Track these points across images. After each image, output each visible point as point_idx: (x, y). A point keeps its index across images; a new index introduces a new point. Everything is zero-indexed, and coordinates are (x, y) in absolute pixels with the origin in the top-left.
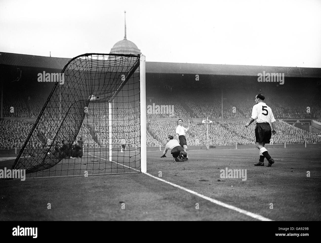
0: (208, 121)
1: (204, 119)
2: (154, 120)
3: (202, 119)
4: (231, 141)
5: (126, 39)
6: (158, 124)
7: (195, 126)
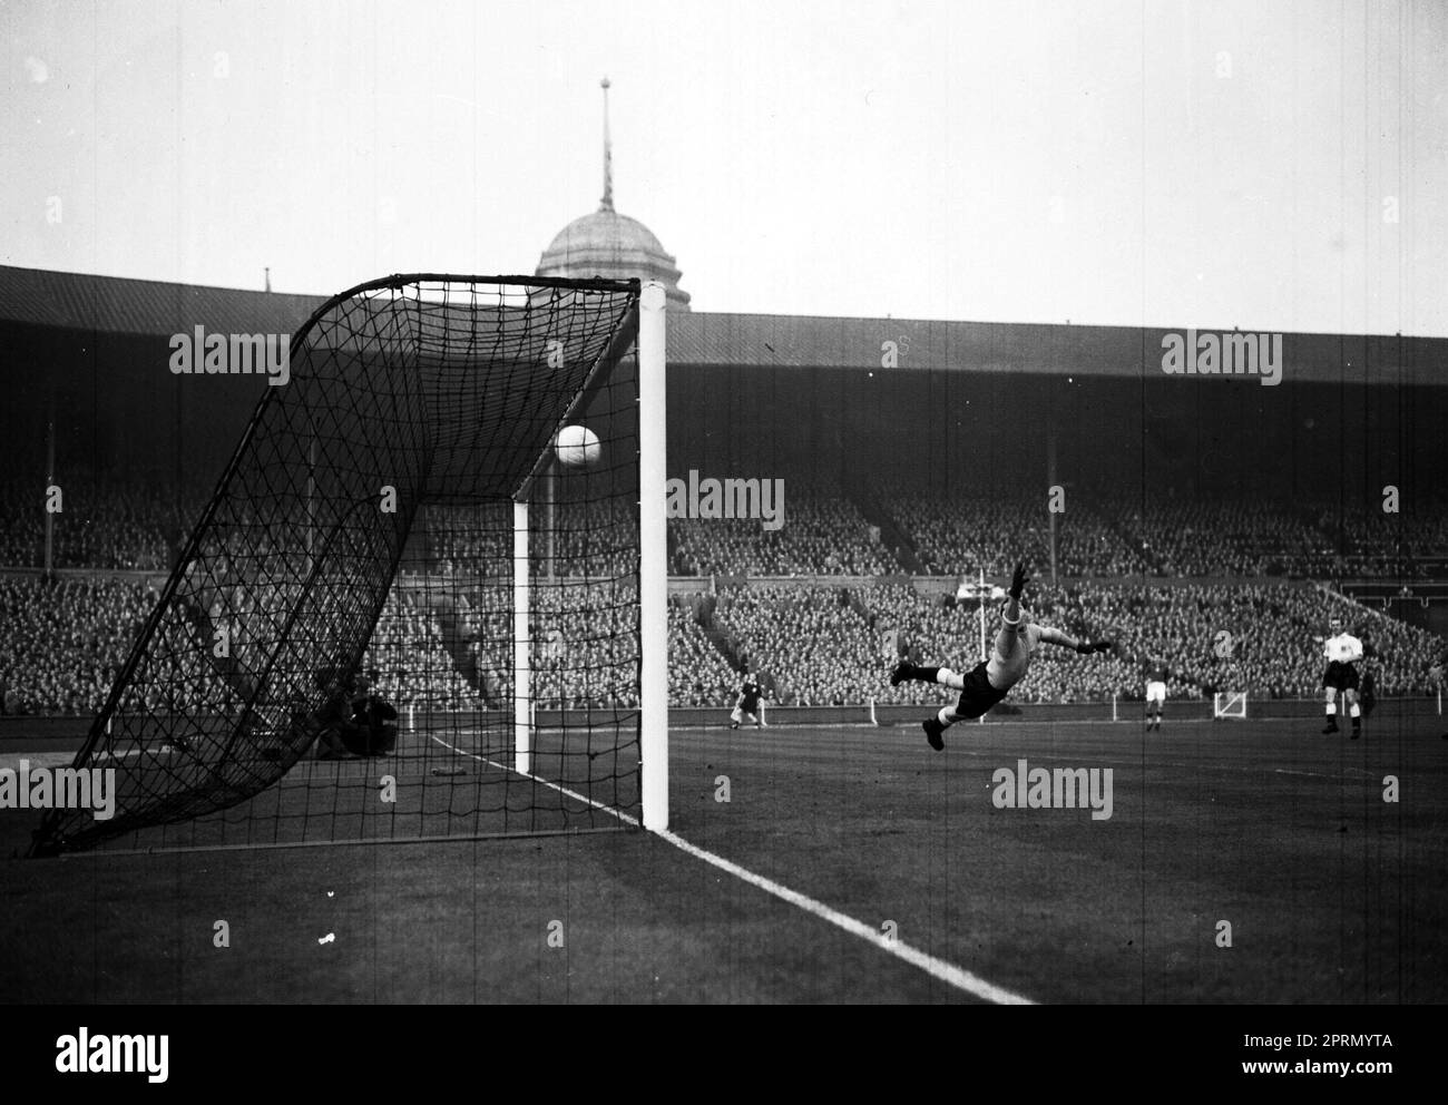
0: (986, 589)
1: (969, 581)
2: (734, 584)
3: (957, 580)
4: (1090, 683)
5: (613, 211)
6: (757, 602)
7: (925, 612)
